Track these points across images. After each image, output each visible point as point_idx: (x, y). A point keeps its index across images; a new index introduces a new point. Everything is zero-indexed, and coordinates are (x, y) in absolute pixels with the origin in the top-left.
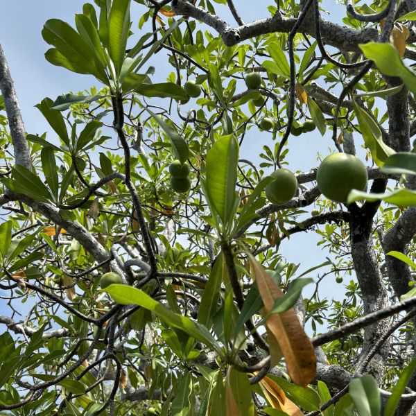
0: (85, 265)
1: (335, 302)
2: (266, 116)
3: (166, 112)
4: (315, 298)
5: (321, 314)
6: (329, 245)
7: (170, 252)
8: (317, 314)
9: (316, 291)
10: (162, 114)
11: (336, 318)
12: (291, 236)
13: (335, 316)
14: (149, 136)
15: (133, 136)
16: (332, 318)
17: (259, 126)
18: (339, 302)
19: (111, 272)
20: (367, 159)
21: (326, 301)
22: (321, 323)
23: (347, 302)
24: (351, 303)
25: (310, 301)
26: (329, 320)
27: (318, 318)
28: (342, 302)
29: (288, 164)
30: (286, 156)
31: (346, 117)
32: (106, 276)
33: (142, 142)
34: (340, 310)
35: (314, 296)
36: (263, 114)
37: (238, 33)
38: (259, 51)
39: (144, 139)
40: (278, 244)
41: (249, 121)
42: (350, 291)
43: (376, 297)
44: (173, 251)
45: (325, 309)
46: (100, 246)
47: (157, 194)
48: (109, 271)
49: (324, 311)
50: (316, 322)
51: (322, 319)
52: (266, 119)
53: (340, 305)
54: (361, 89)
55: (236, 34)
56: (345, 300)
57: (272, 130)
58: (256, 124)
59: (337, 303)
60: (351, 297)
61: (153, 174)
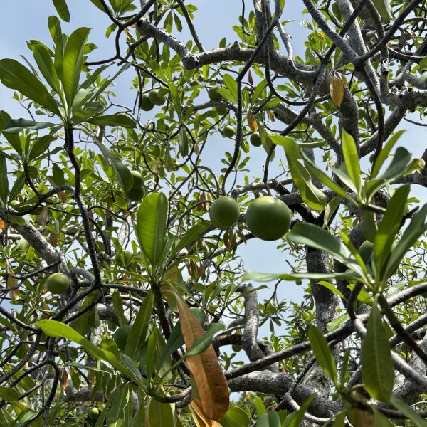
0: (34, 259)
1: (294, 304)
2: (229, 123)
3: (131, 111)
4: (274, 300)
5: (279, 316)
6: (289, 248)
7: (122, 255)
8: (275, 316)
9: (275, 292)
10: (126, 112)
11: (294, 320)
12: (248, 241)
13: (293, 318)
14: (112, 132)
15: (95, 131)
16: (290, 319)
17: (222, 133)
18: (297, 304)
19: (59, 273)
20: (327, 169)
21: (285, 303)
22: (279, 324)
23: (304, 304)
24: (309, 305)
25: (268, 302)
26: (287, 322)
27: (276, 319)
28: (300, 305)
29: (249, 171)
30: (247, 163)
31: (306, 132)
32: (54, 277)
33: (104, 138)
34: (298, 312)
35: (273, 297)
36: (226, 121)
37: (198, 59)
38: (223, 66)
39: (106, 134)
40: (235, 249)
41: (213, 127)
42: (308, 294)
43: (329, 305)
44: (124, 254)
45: (284, 310)
46: (49, 246)
47: (114, 194)
48: (57, 272)
49: (282, 313)
50: (274, 323)
51: (280, 320)
52: (229, 127)
53: (298, 308)
54: (319, 108)
55: (196, 60)
56: (303, 303)
57: (234, 137)
58: (219, 130)
59: (296, 305)
60: (309, 300)
61: (111, 174)
